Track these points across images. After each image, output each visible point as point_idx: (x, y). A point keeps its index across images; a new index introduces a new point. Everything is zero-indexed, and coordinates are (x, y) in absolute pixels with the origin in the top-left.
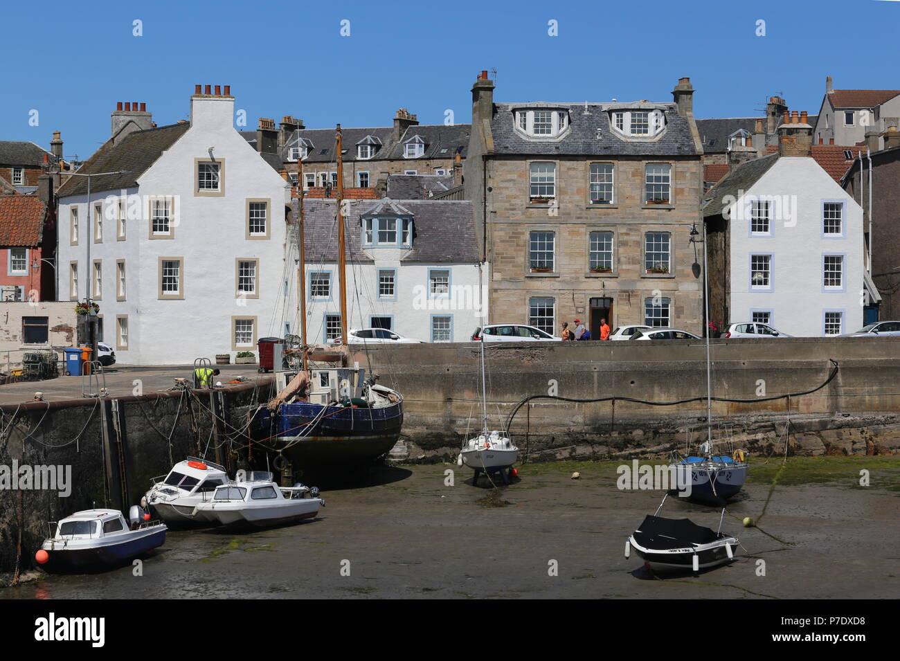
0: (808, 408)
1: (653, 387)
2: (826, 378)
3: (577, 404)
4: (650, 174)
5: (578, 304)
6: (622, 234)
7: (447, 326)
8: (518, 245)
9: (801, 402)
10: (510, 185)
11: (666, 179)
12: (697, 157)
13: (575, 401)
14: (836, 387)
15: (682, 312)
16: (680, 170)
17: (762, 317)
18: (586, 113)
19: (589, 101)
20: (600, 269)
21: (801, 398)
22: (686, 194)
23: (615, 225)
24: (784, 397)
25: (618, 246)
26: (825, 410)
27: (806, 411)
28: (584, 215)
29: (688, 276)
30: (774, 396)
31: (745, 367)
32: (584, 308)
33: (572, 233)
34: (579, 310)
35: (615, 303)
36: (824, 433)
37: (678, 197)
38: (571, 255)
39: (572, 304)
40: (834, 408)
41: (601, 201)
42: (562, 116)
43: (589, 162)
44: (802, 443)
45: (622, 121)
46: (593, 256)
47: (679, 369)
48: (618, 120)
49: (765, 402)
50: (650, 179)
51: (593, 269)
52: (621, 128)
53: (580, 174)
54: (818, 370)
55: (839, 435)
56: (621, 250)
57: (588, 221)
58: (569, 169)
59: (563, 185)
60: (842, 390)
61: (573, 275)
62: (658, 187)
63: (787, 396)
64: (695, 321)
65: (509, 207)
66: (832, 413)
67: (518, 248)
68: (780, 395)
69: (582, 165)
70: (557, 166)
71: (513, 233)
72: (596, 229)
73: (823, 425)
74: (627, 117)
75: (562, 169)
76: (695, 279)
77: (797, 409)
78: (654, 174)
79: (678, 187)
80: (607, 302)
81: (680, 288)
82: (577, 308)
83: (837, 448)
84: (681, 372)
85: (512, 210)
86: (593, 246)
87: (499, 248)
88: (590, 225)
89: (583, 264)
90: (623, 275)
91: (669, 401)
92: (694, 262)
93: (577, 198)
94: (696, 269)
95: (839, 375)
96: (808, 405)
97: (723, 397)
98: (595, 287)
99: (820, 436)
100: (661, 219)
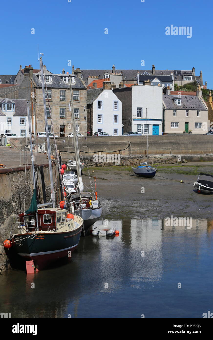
0: (124, 154)
1: (89, 148)
2: (128, 146)
3: (71, 153)
4: (74, 93)
5: (57, 127)
6: (67, 109)
7: (24, 133)
8: (42, 111)
9: (122, 152)
10: (41, 95)
11: (78, 95)
12: (86, 89)
13: (71, 152)
14: (130, 148)
15: (82, 129)
16: (81, 92)
17: (100, 130)
18: (55, 77)
19: (55, 74)
20: (62, 118)
21: (122, 151)
22: (83, 98)
23: (66, 106)
24: (118, 151)
25: (67, 112)
26: (128, 154)
27: (123, 154)
28: (58, 104)
29: (83, 120)
30: (116, 151)
31: (109, 143)
32: (58, 128)
33: (56, 108)
34: (57, 129)
35: (66, 126)
36: (129, 160)
37: (81, 99)
38: (55, 114)
39: (56, 127)
40: (130, 154)
41: (62, 100)
42: (51, 77)
43: (60, 90)
44: (125, 162)
45: (66, 79)
46: (60, 114)
47: (94, 144)
48: (64, 79)
49: (114, 152)
50: (74, 94)
51: (60, 118)
52: (66, 81)
53: (57, 93)
54: (126, 144)
55: (133, 160)
56: (67, 113)
57: (60, 105)
58: (55, 91)
59: (53, 95)
60: (131, 149)
61: (56, 119)
62: (76, 97)
63: (119, 151)
64: (85, 131)
65: (40, 101)
66: (129, 155)
67: (43, 112)
68: (118, 150)
69: (58, 91)
70: (52, 91)
71: (41, 108)
72: (62, 107)
73: (129, 158)
74: (67, 78)
75: (53, 91)
76: (85, 121)
77: (122, 154)
78: (75, 93)
79: (81, 97)
80: (64, 126)
81: (81, 123)
82: (57, 128)
83: (133, 164)
84: (95, 145)
85: (41, 102)
86: (60, 112)
87: (38, 112)
88: (60, 106)
89: (58, 116)
90: (68, 119)
91: (92, 152)
92: (85, 116)
93: (57, 99)
94: (85, 118)
95: (131, 145)
96: (124, 153)
97: (105, 151)
98: (61, 123)
99: (129, 161)
100: (77, 105)
